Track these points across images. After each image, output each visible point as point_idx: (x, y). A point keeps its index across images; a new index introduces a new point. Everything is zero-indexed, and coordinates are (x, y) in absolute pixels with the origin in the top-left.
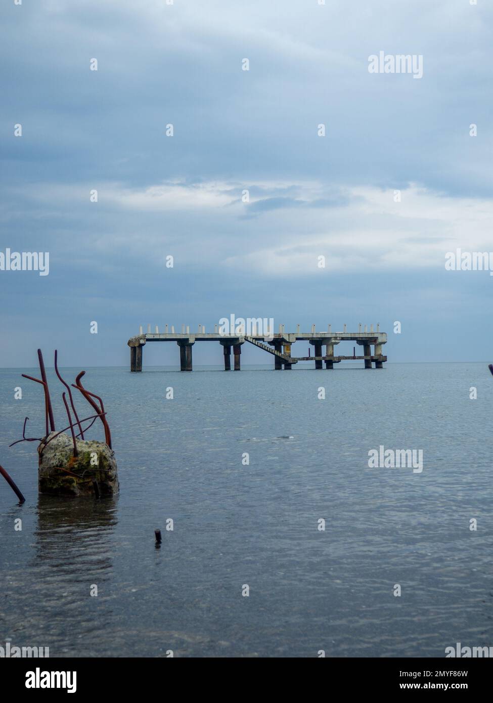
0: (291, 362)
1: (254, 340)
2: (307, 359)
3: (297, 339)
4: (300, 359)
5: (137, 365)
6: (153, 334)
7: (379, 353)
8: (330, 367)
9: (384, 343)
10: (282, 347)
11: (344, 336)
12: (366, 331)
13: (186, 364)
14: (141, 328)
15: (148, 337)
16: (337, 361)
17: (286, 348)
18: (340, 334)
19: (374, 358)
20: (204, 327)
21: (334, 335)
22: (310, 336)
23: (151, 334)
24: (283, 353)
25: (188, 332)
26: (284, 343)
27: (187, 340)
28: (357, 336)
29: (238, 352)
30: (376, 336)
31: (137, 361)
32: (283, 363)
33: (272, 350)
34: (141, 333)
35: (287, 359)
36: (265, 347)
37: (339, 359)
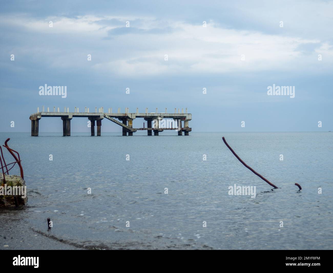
0: (133, 131)
1: (110, 117)
2: (143, 129)
3: (137, 117)
4: (138, 129)
5: (35, 132)
6: (46, 112)
7: (186, 126)
8: (157, 134)
9: (190, 120)
10: (127, 121)
11: (165, 115)
12: (179, 112)
13: (66, 132)
14: (38, 108)
15: (42, 114)
16: (161, 131)
17: (129, 122)
18: (163, 114)
19: (184, 129)
20: (78, 109)
21: (159, 115)
22: (145, 115)
23: (44, 112)
24: (127, 125)
25: (68, 112)
26: (128, 119)
27: (68, 116)
28: (173, 115)
29: (99, 124)
30: (185, 115)
31: (35, 129)
32: (128, 132)
33: (121, 123)
34: (38, 112)
35: (130, 129)
36: (116, 121)
37: (162, 130)
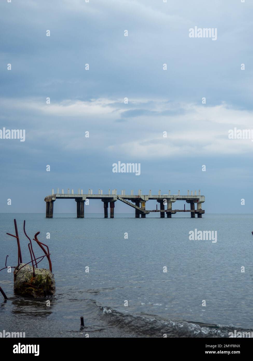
0: (146, 213)
1: (123, 199)
2: (155, 211)
3: (150, 199)
4: (151, 211)
5: (50, 213)
6: (61, 194)
7: (200, 208)
8: (169, 216)
9: (203, 202)
10: (140, 203)
11: (178, 197)
12: (192, 194)
13: (80, 214)
14: (53, 190)
15: (57, 196)
16: (174, 213)
17: (142, 204)
18: (176, 196)
19: (197, 212)
20: (92, 190)
21: (172, 197)
22: (158, 197)
23: (59, 194)
24: (140, 207)
25: (82, 193)
26: (141, 201)
27: (82, 198)
28: (186, 197)
29: (112, 206)
30: (198, 197)
31: (50, 211)
32: (140, 214)
33: (134, 205)
34: (53, 194)
35: (143, 211)
36: (129, 203)
37: (175, 212)
